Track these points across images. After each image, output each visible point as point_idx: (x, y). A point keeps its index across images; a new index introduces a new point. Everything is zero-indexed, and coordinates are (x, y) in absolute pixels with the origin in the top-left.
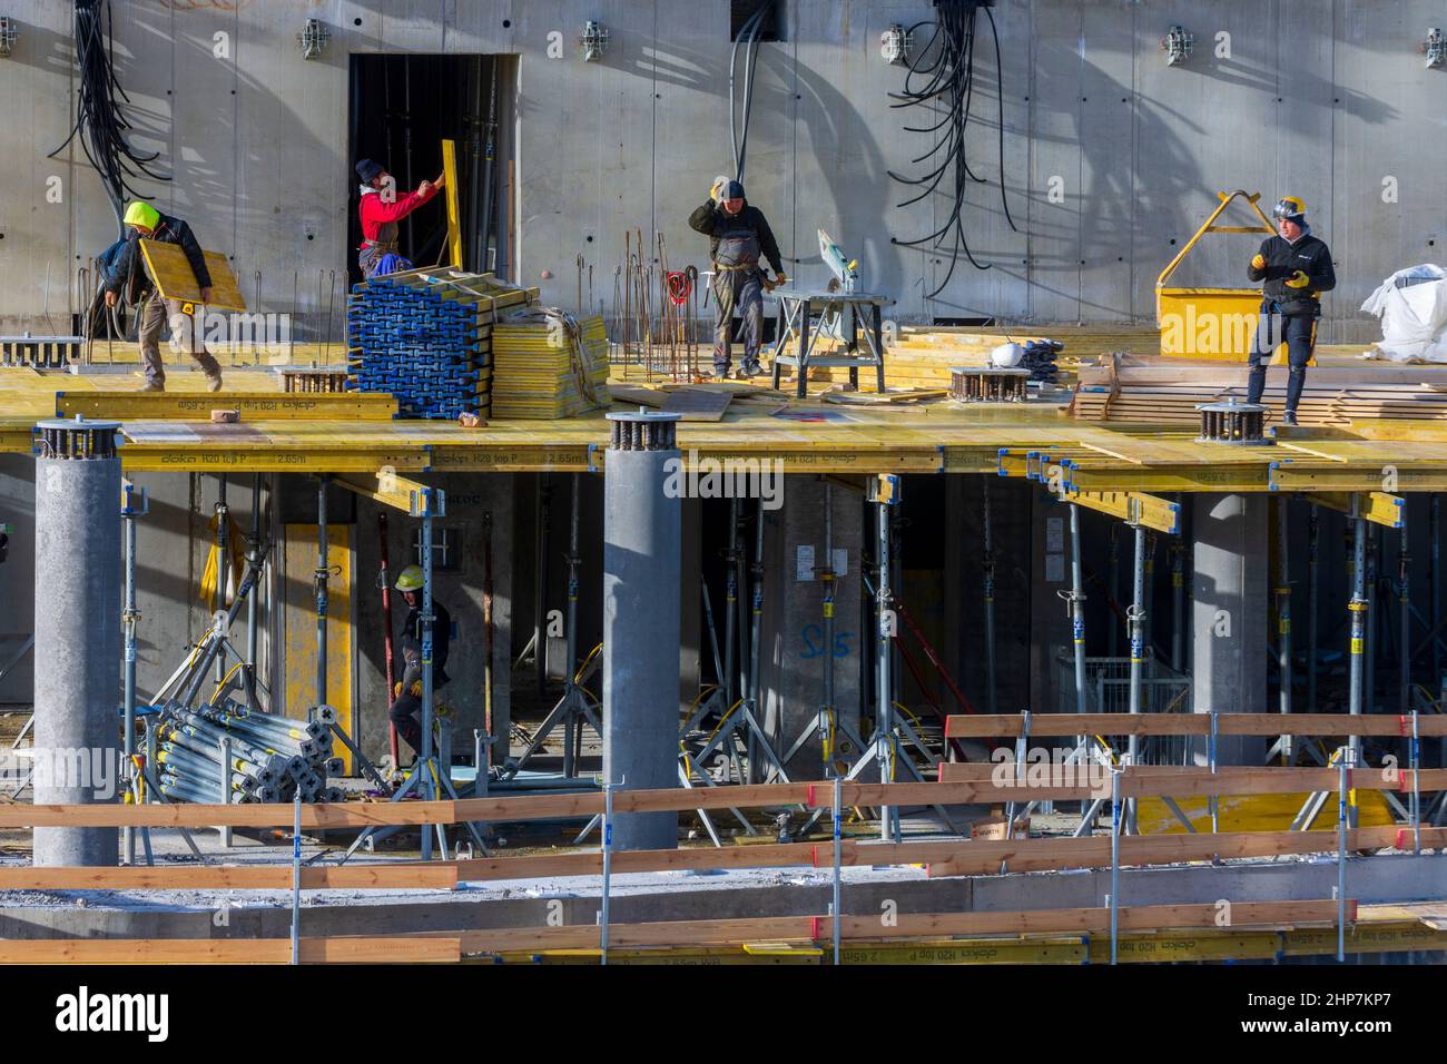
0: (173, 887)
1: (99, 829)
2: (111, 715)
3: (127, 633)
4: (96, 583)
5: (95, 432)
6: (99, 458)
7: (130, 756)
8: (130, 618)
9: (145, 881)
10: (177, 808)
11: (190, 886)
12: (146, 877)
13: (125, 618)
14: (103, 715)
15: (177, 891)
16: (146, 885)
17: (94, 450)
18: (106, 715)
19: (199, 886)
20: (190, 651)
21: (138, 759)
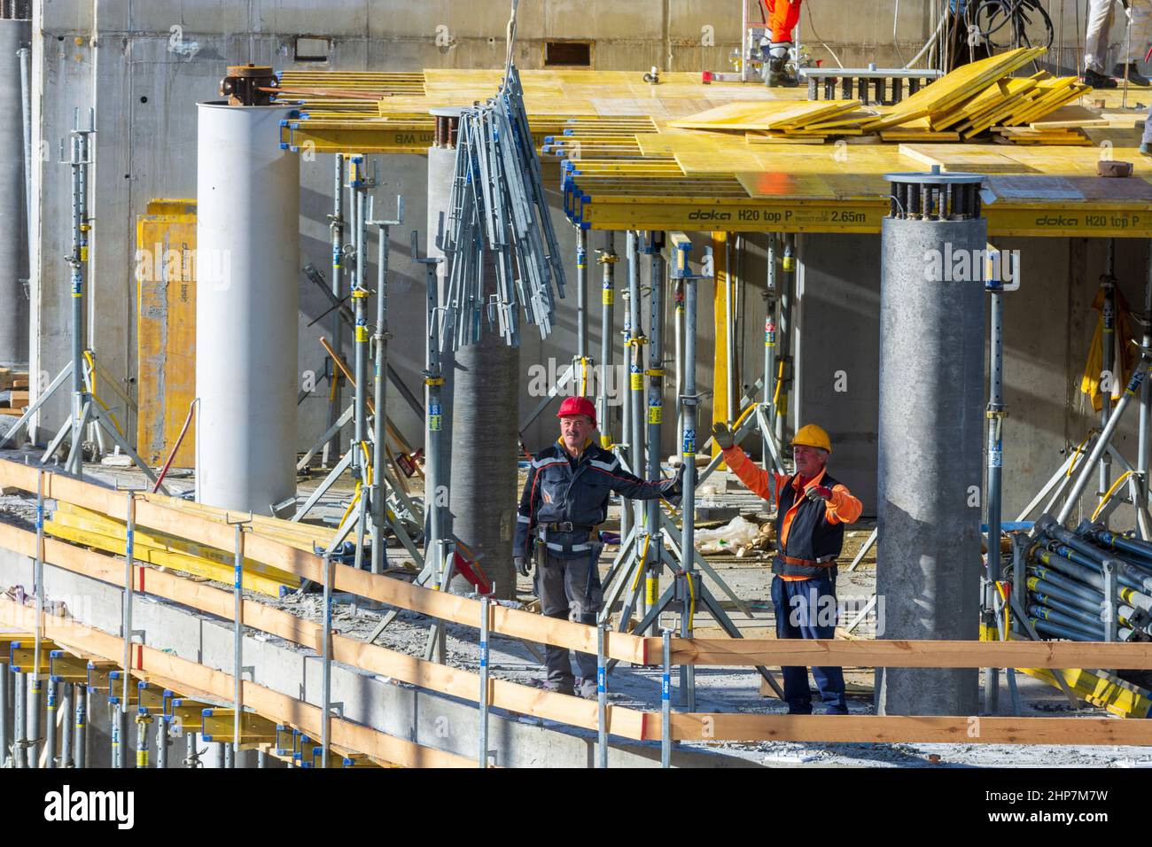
0: (1045, 743)
1: (955, 670)
2: (972, 532)
3: (991, 433)
4: (954, 371)
5: (954, 186)
6: (959, 219)
7: (994, 583)
8: (994, 415)
9: (1011, 734)
10: (1050, 646)
11: (1064, 742)
12: (1011, 730)
13: (989, 414)
14: (961, 533)
15: (1050, 747)
16: (1012, 740)
17: (954, 210)
18: (965, 533)
19: (1078, 743)
20: (1069, 454)
21: (1004, 586)
